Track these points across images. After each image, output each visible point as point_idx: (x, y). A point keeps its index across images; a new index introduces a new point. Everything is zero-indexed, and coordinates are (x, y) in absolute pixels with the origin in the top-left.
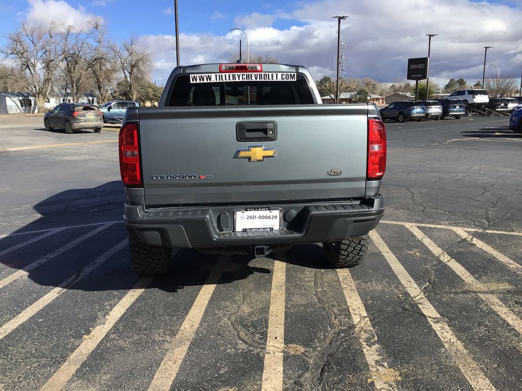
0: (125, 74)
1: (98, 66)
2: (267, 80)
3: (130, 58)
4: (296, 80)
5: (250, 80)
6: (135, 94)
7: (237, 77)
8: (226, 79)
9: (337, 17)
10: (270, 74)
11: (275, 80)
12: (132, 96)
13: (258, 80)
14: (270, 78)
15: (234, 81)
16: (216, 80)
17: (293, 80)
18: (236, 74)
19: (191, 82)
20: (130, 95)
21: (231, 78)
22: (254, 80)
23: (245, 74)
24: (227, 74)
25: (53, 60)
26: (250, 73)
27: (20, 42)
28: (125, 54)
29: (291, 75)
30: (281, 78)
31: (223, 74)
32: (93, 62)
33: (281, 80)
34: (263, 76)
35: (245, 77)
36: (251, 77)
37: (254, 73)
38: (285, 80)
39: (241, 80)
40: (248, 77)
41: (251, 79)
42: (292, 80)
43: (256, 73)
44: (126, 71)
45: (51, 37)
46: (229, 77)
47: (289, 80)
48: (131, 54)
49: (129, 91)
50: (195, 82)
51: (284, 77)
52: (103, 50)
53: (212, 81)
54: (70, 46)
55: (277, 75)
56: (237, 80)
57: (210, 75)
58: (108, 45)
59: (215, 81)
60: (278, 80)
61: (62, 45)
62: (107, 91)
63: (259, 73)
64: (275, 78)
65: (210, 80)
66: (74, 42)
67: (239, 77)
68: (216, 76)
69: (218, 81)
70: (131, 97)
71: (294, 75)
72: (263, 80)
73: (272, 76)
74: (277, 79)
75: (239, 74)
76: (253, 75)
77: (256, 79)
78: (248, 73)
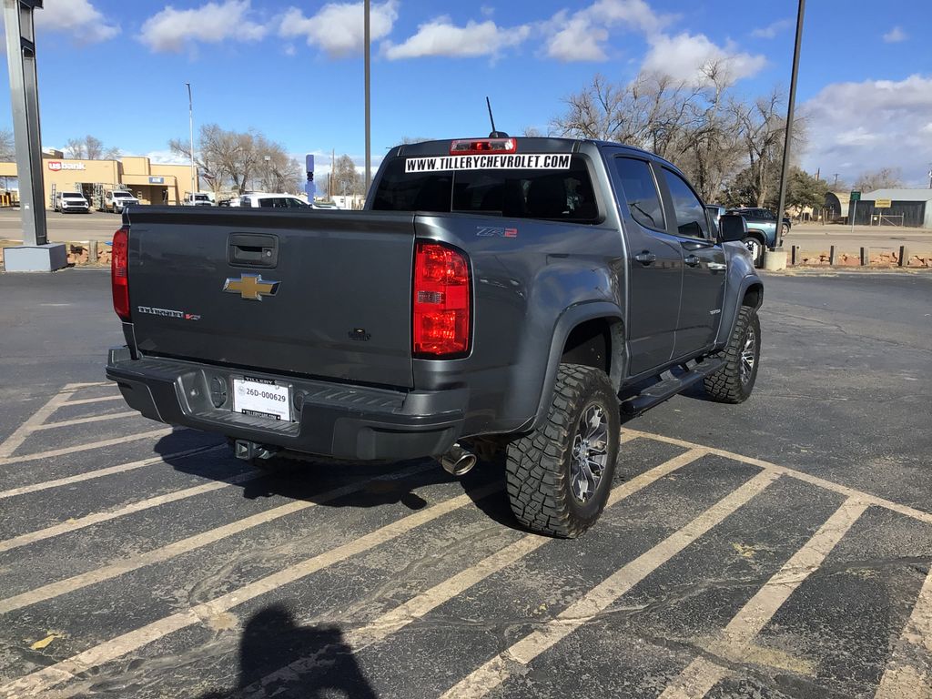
0: (752, 157)
1: (703, 145)
2: (520, 167)
3: (765, 128)
4: (568, 168)
5: (493, 167)
6: (765, 191)
7: (473, 162)
8: (456, 167)
10: (527, 157)
11: (534, 167)
12: (759, 195)
13: (505, 167)
14: (526, 163)
15: (469, 168)
16: (442, 168)
17: (565, 168)
18: (472, 157)
19: (407, 171)
20: (755, 194)
21: (464, 165)
22: (499, 167)
23: (487, 156)
24: (459, 158)
25: (630, 136)
26: (494, 156)
27: (587, 108)
28: (758, 121)
29: (561, 158)
30: (543, 164)
31: (454, 158)
32: (697, 137)
33: (544, 168)
34: (514, 161)
35: (485, 162)
36: (496, 161)
37: (500, 155)
38: (550, 167)
39: (479, 167)
40: (490, 161)
41: (495, 166)
42: (561, 168)
43: (504, 156)
44: (754, 152)
45: (636, 97)
46: (462, 162)
47: (557, 168)
48: (767, 120)
49: (753, 187)
50: (411, 171)
51: (549, 161)
52: (718, 115)
53: (435, 170)
54: (661, 111)
55: (537, 158)
56: (473, 167)
57: (434, 158)
58: (729, 105)
59: (440, 169)
60: (539, 167)
61: (650, 109)
62: (713, 186)
63: (508, 156)
64: (533, 164)
65: (433, 168)
66: (670, 103)
67: (476, 162)
68: (443, 160)
69: (444, 169)
70: (756, 197)
71: (567, 158)
72: (514, 167)
73: (529, 161)
74: (536, 166)
75: (476, 156)
76: (499, 159)
77: (502, 165)
78: (490, 156)
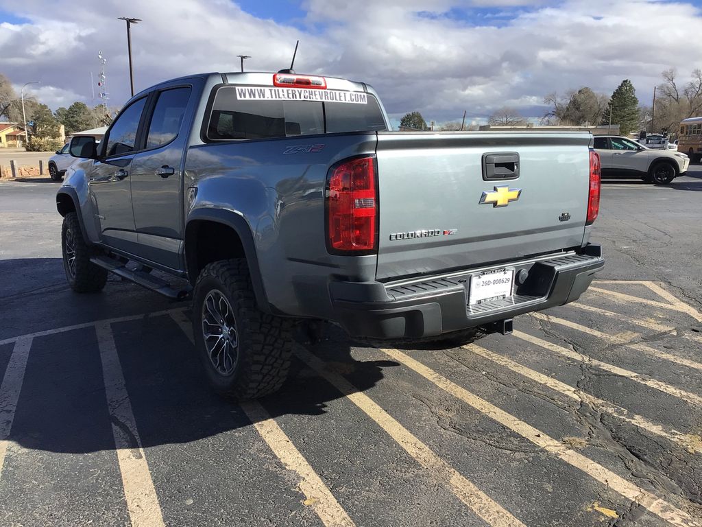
2: (334, 101)
4: (366, 103)
5: (314, 99)
7: (297, 94)
8: (284, 97)
9: (124, 19)
10: (337, 92)
11: (344, 101)
13: (323, 100)
14: (338, 98)
15: (295, 99)
16: (272, 97)
17: (364, 103)
18: (296, 89)
19: (239, 98)
21: (291, 96)
22: (319, 99)
23: (308, 90)
24: (285, 89)
26: (313, 90)
29: (361, 95)
30: (349, 99)
31: (280, 89)
33: (350, 102)
34: (329, 95)
35: (307, 94)
36: (315, 95)
37: (318, 90)
38: (355, 102)
39: (303, 99)
40: (311, 94)
42: (362, 103)
43: (321, 91)
46: (288, 94)
47: (359, 102)
50: (243, 99)
51: (353, 97)
53: (266, 99)
55: (344, 94)
56: (298, 99)
59: (270, 99)
60: (347, 102)
64: (343, 99)
65: (264, 97)
67: (300, 94)
68: (271, 90)
69: (274, 99)
71: (364, 96)
72: (330, 100)
73: (340, 96)
75: (299, 90)
76: (317, 93)
77: (321, 98)
78: (311, 90)
